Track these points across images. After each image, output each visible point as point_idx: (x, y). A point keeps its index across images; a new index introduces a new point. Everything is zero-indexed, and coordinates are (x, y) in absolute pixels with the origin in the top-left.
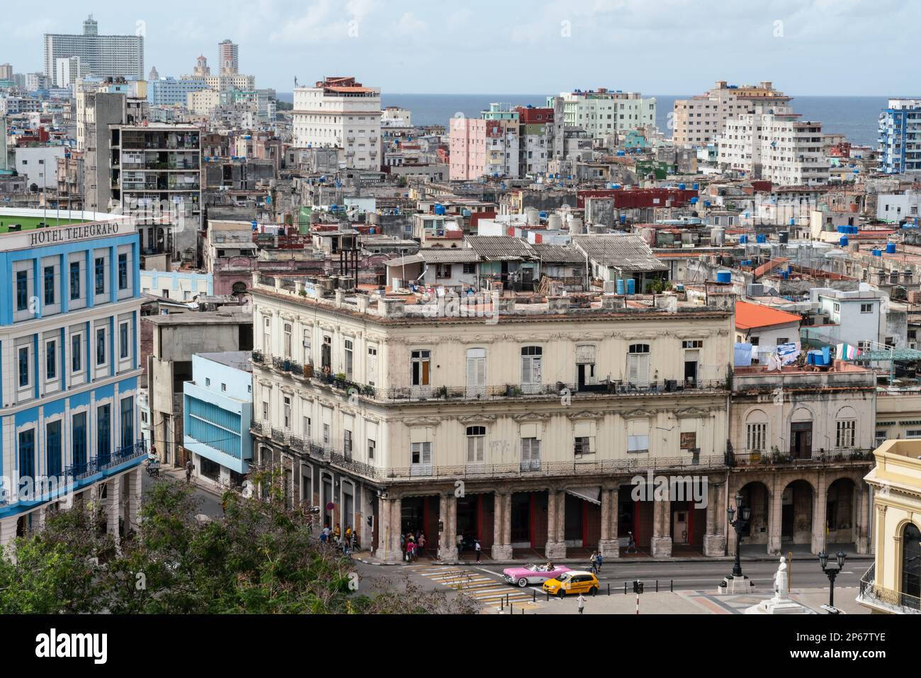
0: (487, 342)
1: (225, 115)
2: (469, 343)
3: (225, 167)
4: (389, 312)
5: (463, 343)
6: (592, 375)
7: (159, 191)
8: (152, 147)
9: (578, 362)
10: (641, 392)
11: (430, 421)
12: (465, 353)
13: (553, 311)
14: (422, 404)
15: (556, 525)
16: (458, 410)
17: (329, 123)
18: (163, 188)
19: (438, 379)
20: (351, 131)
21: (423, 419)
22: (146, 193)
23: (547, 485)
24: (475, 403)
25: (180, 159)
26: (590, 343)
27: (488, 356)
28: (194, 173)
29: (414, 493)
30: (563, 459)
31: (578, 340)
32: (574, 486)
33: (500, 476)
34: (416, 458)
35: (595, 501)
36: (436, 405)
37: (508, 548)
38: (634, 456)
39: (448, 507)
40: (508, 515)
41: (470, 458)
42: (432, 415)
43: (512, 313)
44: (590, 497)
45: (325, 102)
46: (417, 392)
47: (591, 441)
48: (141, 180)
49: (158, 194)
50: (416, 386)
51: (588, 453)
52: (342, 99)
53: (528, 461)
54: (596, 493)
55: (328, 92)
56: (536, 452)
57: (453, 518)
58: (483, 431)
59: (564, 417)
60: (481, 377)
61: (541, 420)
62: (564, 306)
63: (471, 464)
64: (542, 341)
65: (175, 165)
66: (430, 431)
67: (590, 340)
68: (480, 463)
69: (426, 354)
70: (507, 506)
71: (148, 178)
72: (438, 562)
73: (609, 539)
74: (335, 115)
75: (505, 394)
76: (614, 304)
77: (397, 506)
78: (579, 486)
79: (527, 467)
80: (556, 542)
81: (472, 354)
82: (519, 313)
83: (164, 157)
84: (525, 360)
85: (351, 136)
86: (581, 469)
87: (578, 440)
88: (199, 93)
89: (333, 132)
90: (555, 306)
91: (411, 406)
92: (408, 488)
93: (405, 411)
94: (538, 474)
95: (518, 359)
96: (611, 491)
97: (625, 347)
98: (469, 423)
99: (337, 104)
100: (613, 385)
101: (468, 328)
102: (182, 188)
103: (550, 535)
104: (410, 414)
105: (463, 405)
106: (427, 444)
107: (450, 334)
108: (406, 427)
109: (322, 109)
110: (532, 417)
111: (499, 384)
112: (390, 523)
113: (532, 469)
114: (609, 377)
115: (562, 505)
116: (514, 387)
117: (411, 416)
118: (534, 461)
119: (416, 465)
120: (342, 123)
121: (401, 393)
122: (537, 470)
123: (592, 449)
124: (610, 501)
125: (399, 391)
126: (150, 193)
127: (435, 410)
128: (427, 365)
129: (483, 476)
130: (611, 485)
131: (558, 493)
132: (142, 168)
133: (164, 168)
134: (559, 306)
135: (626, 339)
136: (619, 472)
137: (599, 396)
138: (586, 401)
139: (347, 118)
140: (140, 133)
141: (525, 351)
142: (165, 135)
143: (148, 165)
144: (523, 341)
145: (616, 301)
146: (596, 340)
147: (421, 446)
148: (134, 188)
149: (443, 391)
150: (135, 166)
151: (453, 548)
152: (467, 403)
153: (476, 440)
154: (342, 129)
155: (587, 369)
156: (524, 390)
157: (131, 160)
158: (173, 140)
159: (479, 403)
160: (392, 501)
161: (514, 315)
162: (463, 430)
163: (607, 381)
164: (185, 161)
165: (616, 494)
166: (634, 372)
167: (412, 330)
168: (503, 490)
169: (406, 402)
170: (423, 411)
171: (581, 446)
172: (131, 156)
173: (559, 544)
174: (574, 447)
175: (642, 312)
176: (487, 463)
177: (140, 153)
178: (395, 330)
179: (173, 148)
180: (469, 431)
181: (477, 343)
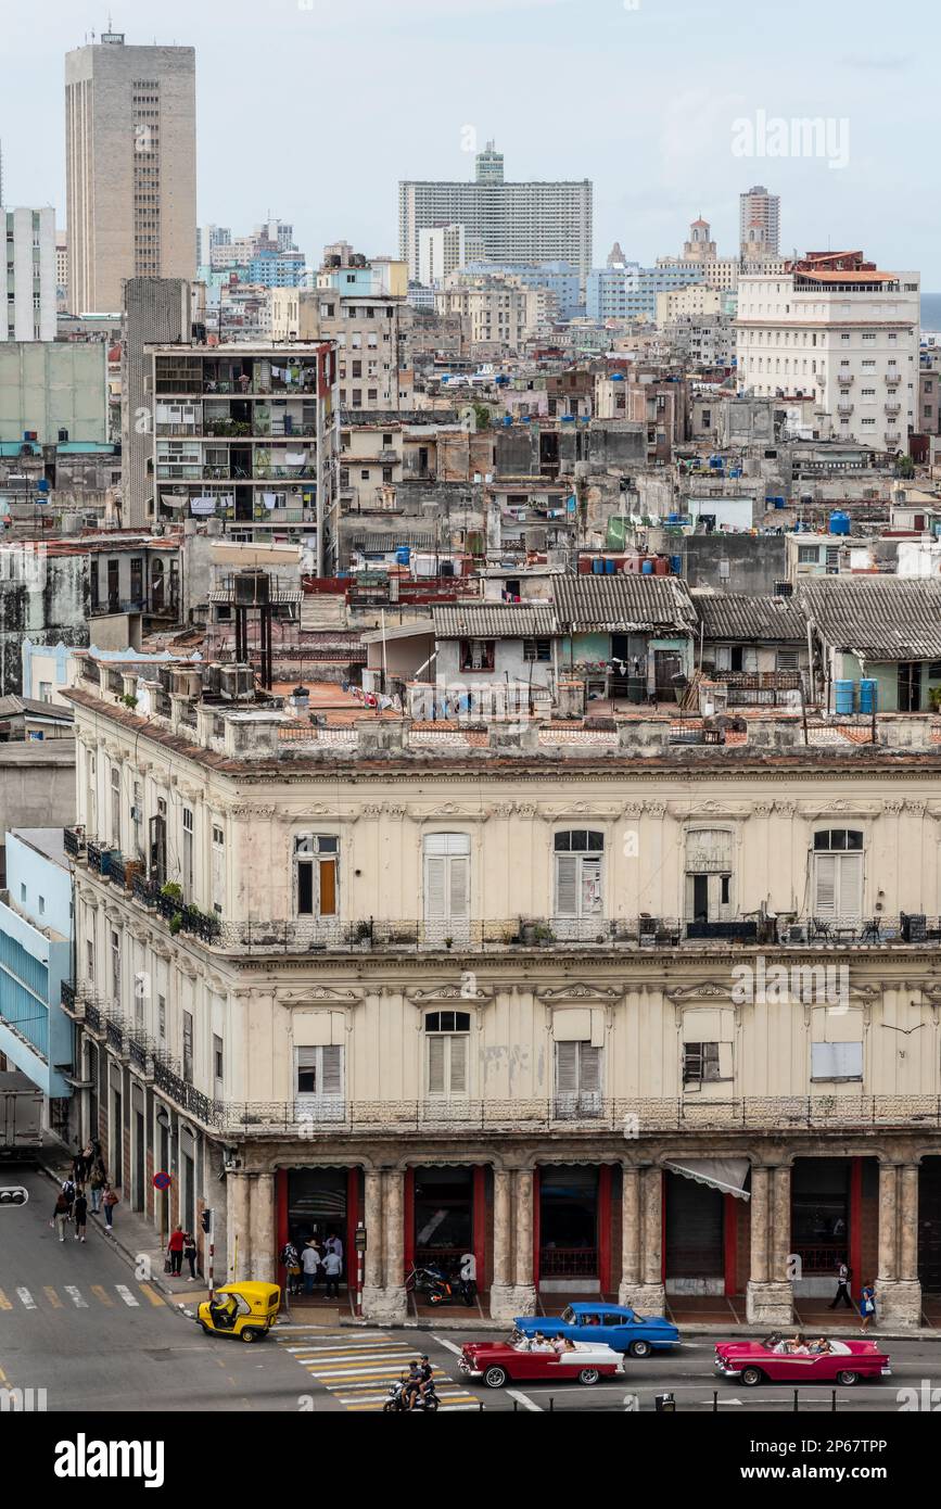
0: (472, 820)
1: (696, 337)
2: (427, 820)
3: (544, 437)
4: (240, 747)
5: (416, 820)
6: (725, 899)
7: (233, 482)
8: (219, 391)
9: (692, 868)
10: (839, 941)
11: (337, 998)
12: (421, 842)
13: (629, 752)
14: (317, 957)
15: (640, 1244)
16: (405, 973)
17: (800, 347)
18: (242, 477)
19: (357, 902)
20: (845, 363)
21: (320, 993)
22: (208, 487)
23: (618, 1152)
24: (441, 958)
25: (277, 414)
26: (719, 824)
27: (475, 851)
28: (306, 445)
29: (303, 1159)
30: (656, 1093)
31: (689, 818)
32: (684, 1155)
33: (500, 1127)
34: (306, 1081)
35: (737, 1191)
36: (350, 962)
37: (525, 1293)
38: (828, 1090)
39: (383, 1194)
40: (524, 1218)
41: (435, 1083)
42: (344, 983)
43: (532, 753)
44: (725, 1180)
45: (796, 302)
46: (308, 930)
47: (724, 1052)
48: (194, 459)
49: (230, 487)
50: (306, 918)
51: (716, 1080)
52: (826, 295)
53: (573, 1095)
54: (739, 1174)
55: (802, 283)
56: (591, 1076)
57: (394, 1221)
58: (463, 1022)
59: (658, 996)
60: (459, 900)
61: (601, 1001)
62: (656, 739)
63: (436, 1097)
64: (602, 819)
65: (267, 427)
66: (340, 1019)
67: (718, 818)
68: (459, 1096)
69: (329, 843)
70: (522, 1198)
71: (210, 455)
72: (356, 1321)
73: (769, 1281)
74: (814, 330)
75: (515, 940)
76: (778, 735)
77: (263, 1188)
78: (696, 1155)
79: (571, 1108)
80: (641, 1282)
81: (436, 845)
82: (548, 754)
83: (241, 411)
84: (562, 860)
85: (845, 372)
86: (697, 1118)
87: (692, 1048)
88: (681, 295)
89: (810, 364)
90: (634, 739)
91: (292, 962)
92: (289, 1149)
93: (281, 974)
94: (592, 1126)
95: (547, 861)
96: (771, 1169)
97: (804, 834)
98: (430, 1002)
99: (819, 308)
100: (771, 924)
101: (427, 787)
102: (281, 475)
103: (627, 1267)
104: (291, 981)
105: (411, 961)
106: (332, 1050)
107: (383, 798)
108: (284, 1010)
109: (790, 317)
110: (580, 995)
111: (503, 916)
112: (248, 1226)
113: (582, 1115)
114: (765, 904)
115: (654, 1197)
116: (535, 924)
117: (295, 984)
118: (586, 1095)
119: (305, 1098)
120: (827, 347)
121: (270, 932)
122: (592, 1116)
123: (725, 1070)
124: (770, 1193)
125: (265, 926)
126: (215, 487)
127: (352, 973)
128: (329, 869)
129: (459, 1128)
130: (774, 1156)
131: (643, 1170)
132: (197, 434)
133: (244, 435)
134: (645, 739)
135: (805, 817)
136: (785, 1125)
137: (737, 948)
138: (706, 959)
139: (838, 335)
140: (193, 361)
141: (562, 842)
142: (247, 364)
143: (207, 428)
144: (557, 819)
145: (781, 728)
146: (732, 817)
147: (319, 1053)
148: (180, 477)
149: (365, 931)
150: (183, 430)
151: (396, 1287)
152: (422, 958)
153: (448, 1043)
154: (826, 358)
155: (714, 885)
156: (561, 932)
157: (175, 418)
158: (263, 375)
159: (449, 959)
160: (252, 1177)
161: (536, 758)
162: (415, 1019)
163: (760, 913)
164: (287, 420)
165: (783, 1177)
166: (825, 894)
167: (297, 788)
168: (512, 1159)
169: (277, 954)
170: (321, 974)
171: (697, 1063)
172: (174, 410)
173: (647, 1288)
174: (682, 1065)
175: (844, 756)
176: (475, 1097)
177: (193, 402)
178: (257, 789)
179: (262, 392)
180: (432, 1022)
181: (450, 821)
